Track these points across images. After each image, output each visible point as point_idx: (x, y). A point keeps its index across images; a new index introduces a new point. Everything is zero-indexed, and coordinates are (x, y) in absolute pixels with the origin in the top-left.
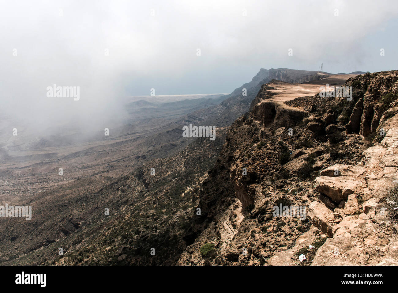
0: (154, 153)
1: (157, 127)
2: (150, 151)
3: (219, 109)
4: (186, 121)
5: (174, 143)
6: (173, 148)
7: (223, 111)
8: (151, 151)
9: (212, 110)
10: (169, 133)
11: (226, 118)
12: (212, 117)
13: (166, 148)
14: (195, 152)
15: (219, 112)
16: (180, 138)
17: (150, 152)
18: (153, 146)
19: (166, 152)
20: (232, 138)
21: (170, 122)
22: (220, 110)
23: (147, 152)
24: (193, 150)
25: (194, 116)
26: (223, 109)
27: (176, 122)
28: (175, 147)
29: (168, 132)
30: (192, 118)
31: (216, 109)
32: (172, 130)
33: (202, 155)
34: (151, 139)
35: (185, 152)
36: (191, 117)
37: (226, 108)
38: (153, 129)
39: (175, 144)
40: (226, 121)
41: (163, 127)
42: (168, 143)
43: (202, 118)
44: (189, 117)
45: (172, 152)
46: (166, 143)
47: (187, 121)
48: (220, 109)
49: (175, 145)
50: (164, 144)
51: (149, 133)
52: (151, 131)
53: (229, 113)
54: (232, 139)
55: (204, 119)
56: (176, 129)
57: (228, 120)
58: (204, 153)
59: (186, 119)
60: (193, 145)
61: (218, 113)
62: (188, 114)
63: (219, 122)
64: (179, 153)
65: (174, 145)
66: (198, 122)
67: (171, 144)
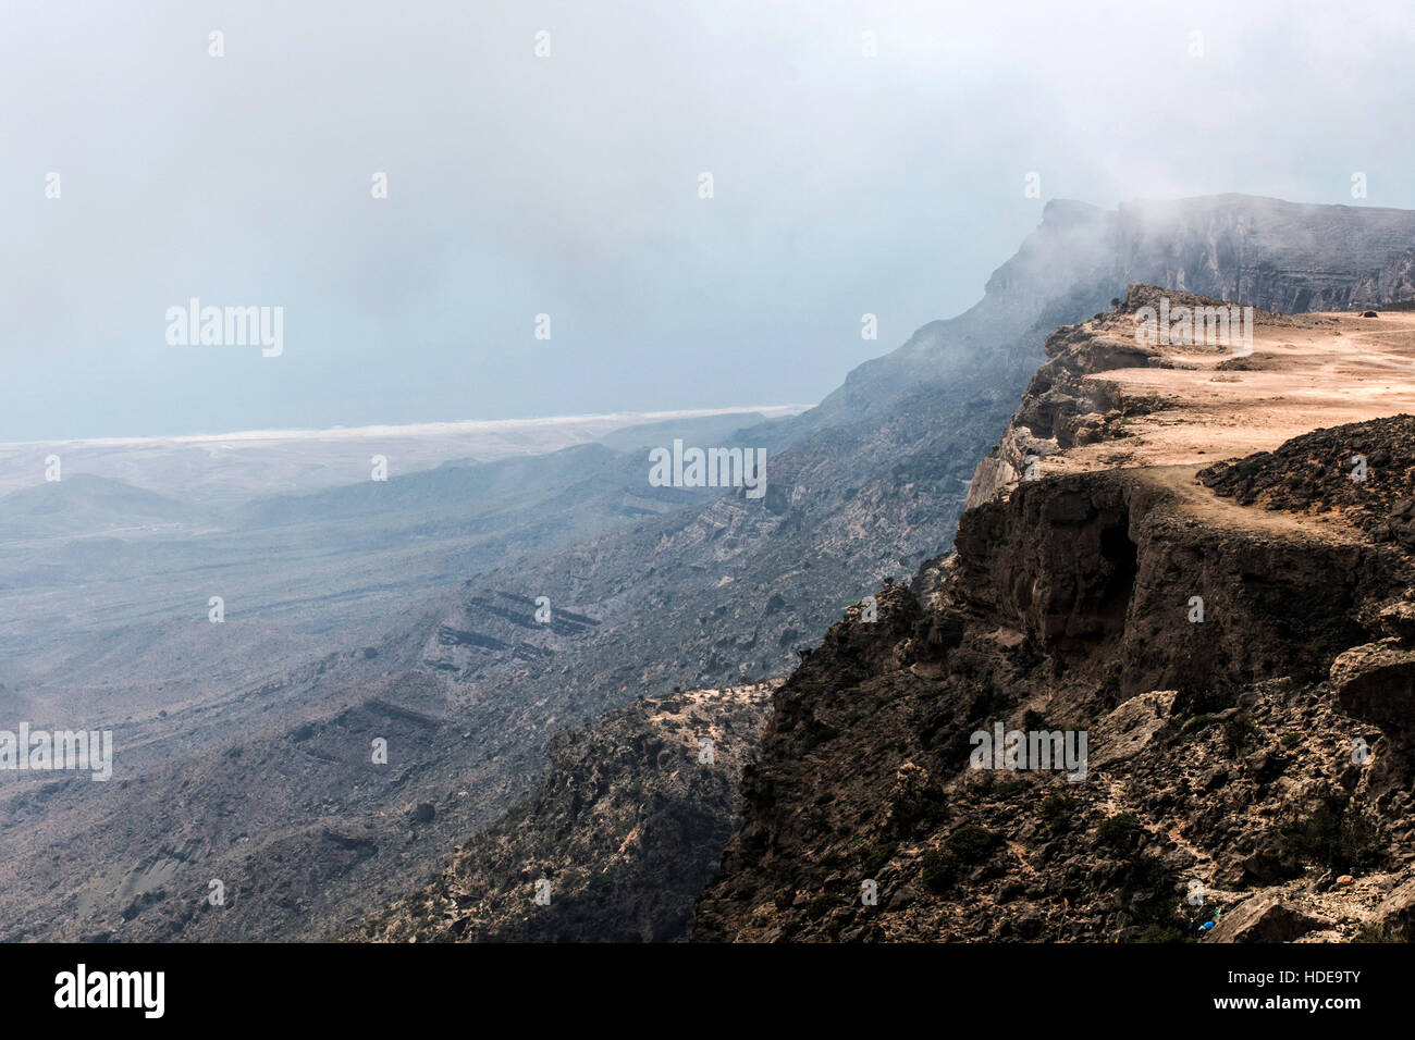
0: (187, 918)
1: (213, 694)
2: (149, 898)
3: (720, 532)
4: (450, 637)
5: (354, 826)
6: (350, 867)
7: (756, 544)
8: (161, 896)
9: (666, 542)
10: (311, 743)
11: (777, 603)
12: (668, 599)
13: (285, 873)
14: (521, 895)
15: (721, 554)
16: (405, 778)
17: (155, 911)
18: (182, 858)
19: (287, 904)
20: (793, 778)
21: (320, 653)
22: (732, 545)
23: (130, 914)
24: (510, 885)
25: (515, 598)
26: (754, 532)
27: (371, 654)
28: (362, 858)
29: (306, 733)
30: (501, 612)
31: (697, 533)
32: (341, 720)
33: (580, 919)
34: (163, 802)
35: (437, 904)
36: (497, 602)
37: (784, 524)
38: (181, 715)
39: (362, 832)
40: (781, 630)
41: (266, 691)
42: (304, 830)
43: (589, 610)
44: (479, 605)
45: (337, 901)
46: (290, 832)
47: (465, 638)
48: (728, 536)
49: (365, 847)
50: (271, 839)
51: (146, 747)
52: (158, 727)
53: (807, 566)
54: (788, 785)
55: (598, 617)
56: (375, 706)
57: (799, 626)
58: (600, 901)
59: (455, 621)
60: (503, 840)
61: (716, 569)
62: (469, 583)
63: (723, 644)
64: (390, 913)
65: (350, 844)
66: (555, 647)
67: (329, 836)
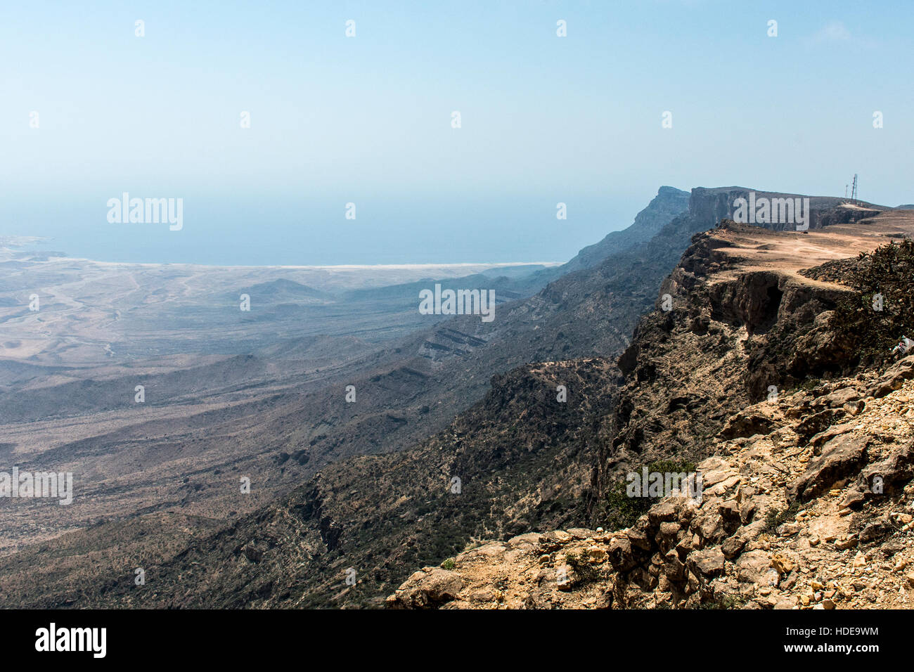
0: (335, 445)
1: (337, 364)
2: (320, 438)
3: (534, 309)
4: (429, 345)
5: (398, 413)
6: (397, 428)
7: (548, 314)
8: (325, 437)
9: (513, 312)
10: (380, 383)
11: (561, 335)
12: (515, 333)
13: (372, 430)
14: (482, 433)
15: (534, 318)
16: (415, 397)
17: (323, 442)
18: (330, 423)
19: (372, 441)
21: (377, 350)
22: (538, 314)
23: (313, 443)
24: (477, 429)
25: (454, 331)
26: (548, 309)
27: (398, 351)
28: (401, 425)
29: (378, 379)
30: (449, 337)
31: (525, 309)
32: (391, 374)
33: (505, 442)
34: (323, 402)
35: (449, 436)
36: (447, 332)
37: (560, 307)
38: (324, 372)
39: (401, 416)
40: (563, 345)
41: (357, 364)
42: (379, 414)
43: (483, 337)
44: (441, 333)
45: (392, 441)
46: (374, 415)
47: (435, 346)
48: (537, 310)
49: (403, 421)
50: (367, 417)
51: (311, 383)
52: (316, 376)
53: (571, 322)
55: (487, 340)
56: (404, 370)
57: (570, 344)
58: (513, 436)
59: (431, 339)
60: (474, 413)
61: (533, 323)
62: (435, 326)
63: (540, 350)
65: (396, 420)
66: (471, 350)
67: (389, 416)
